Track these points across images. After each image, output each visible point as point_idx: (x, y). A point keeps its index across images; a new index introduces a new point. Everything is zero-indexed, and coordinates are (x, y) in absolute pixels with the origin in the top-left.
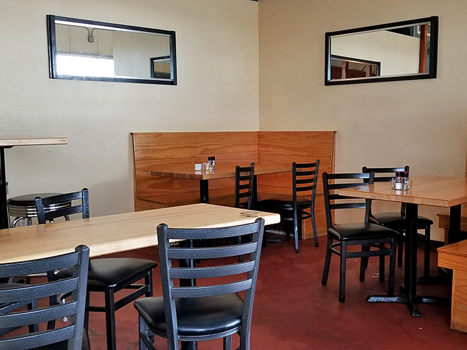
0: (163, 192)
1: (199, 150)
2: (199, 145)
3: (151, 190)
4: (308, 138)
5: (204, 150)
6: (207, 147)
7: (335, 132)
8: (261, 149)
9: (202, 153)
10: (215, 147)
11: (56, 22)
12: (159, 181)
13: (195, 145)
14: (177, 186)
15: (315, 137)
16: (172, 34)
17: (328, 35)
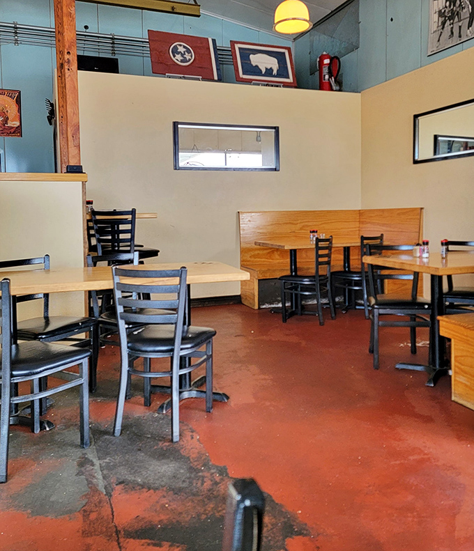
0: (264, 261)
1: (299, 226)
2: (299, 222)
3: (253, 259)
4: (398, 214)
5: (303, 226)
6: (306, 223)
7: (422, 209)
8: (361, 226)
9: (301, 229)
10: (315, 223)
11: (179, 126)
12: (261, 252)
13: (295, 222)
14: (277, 257)
15: (404, 213)
16: (277, 129)
17: (416, 117)
